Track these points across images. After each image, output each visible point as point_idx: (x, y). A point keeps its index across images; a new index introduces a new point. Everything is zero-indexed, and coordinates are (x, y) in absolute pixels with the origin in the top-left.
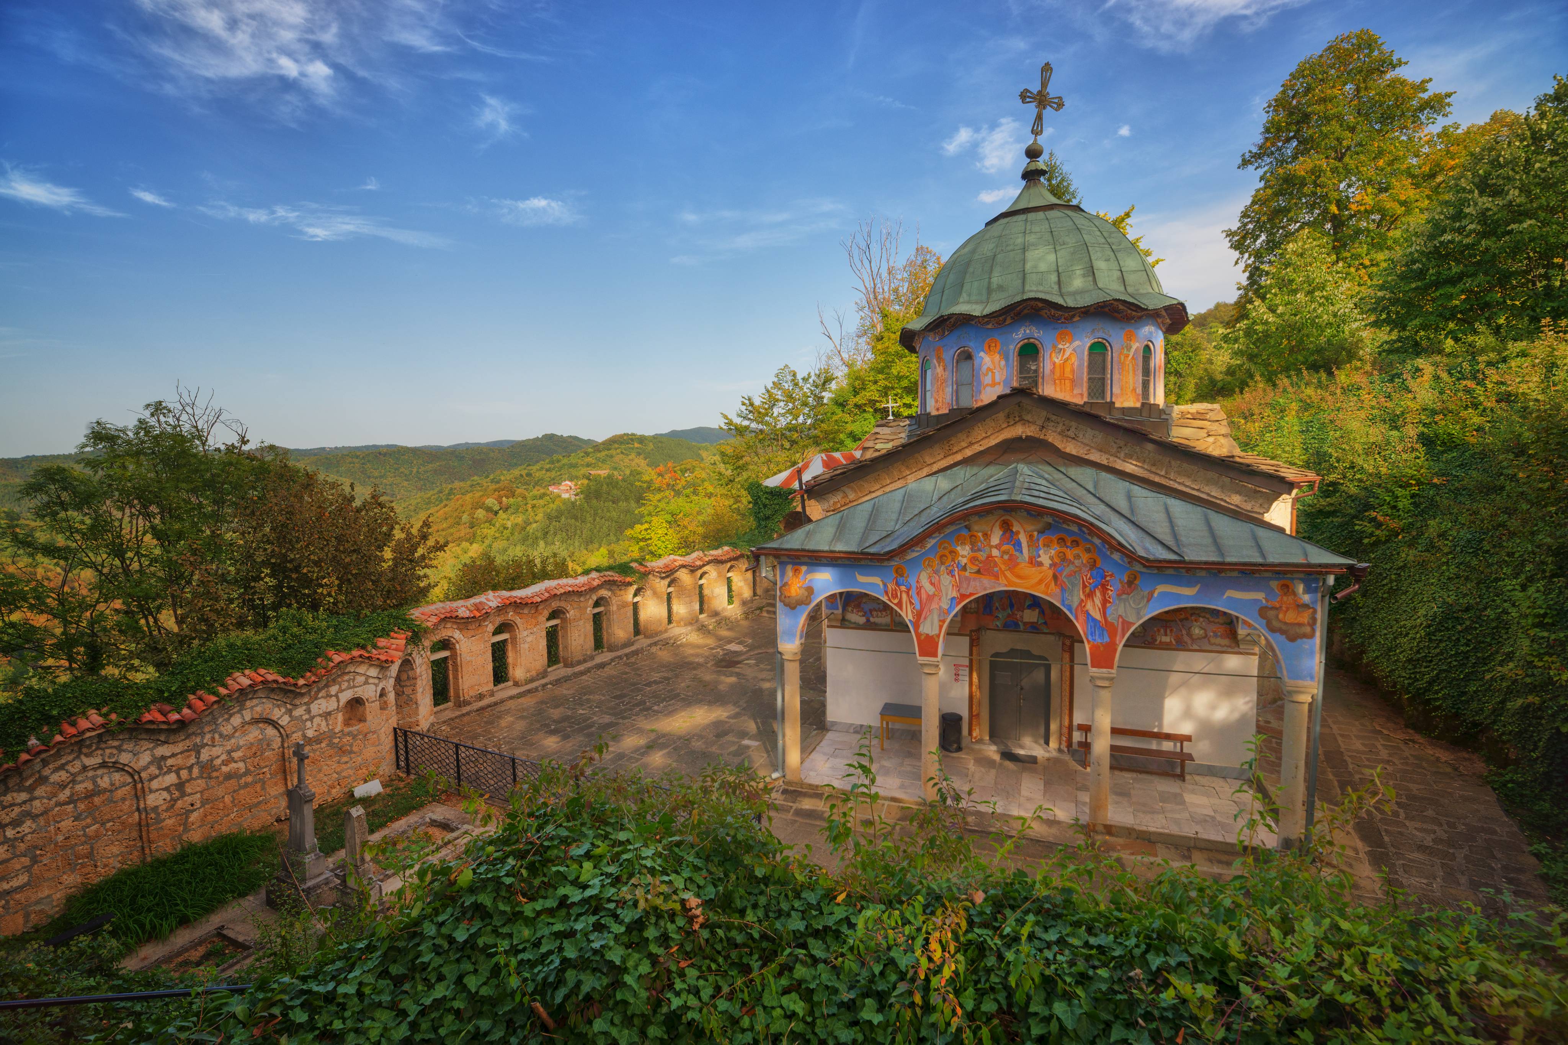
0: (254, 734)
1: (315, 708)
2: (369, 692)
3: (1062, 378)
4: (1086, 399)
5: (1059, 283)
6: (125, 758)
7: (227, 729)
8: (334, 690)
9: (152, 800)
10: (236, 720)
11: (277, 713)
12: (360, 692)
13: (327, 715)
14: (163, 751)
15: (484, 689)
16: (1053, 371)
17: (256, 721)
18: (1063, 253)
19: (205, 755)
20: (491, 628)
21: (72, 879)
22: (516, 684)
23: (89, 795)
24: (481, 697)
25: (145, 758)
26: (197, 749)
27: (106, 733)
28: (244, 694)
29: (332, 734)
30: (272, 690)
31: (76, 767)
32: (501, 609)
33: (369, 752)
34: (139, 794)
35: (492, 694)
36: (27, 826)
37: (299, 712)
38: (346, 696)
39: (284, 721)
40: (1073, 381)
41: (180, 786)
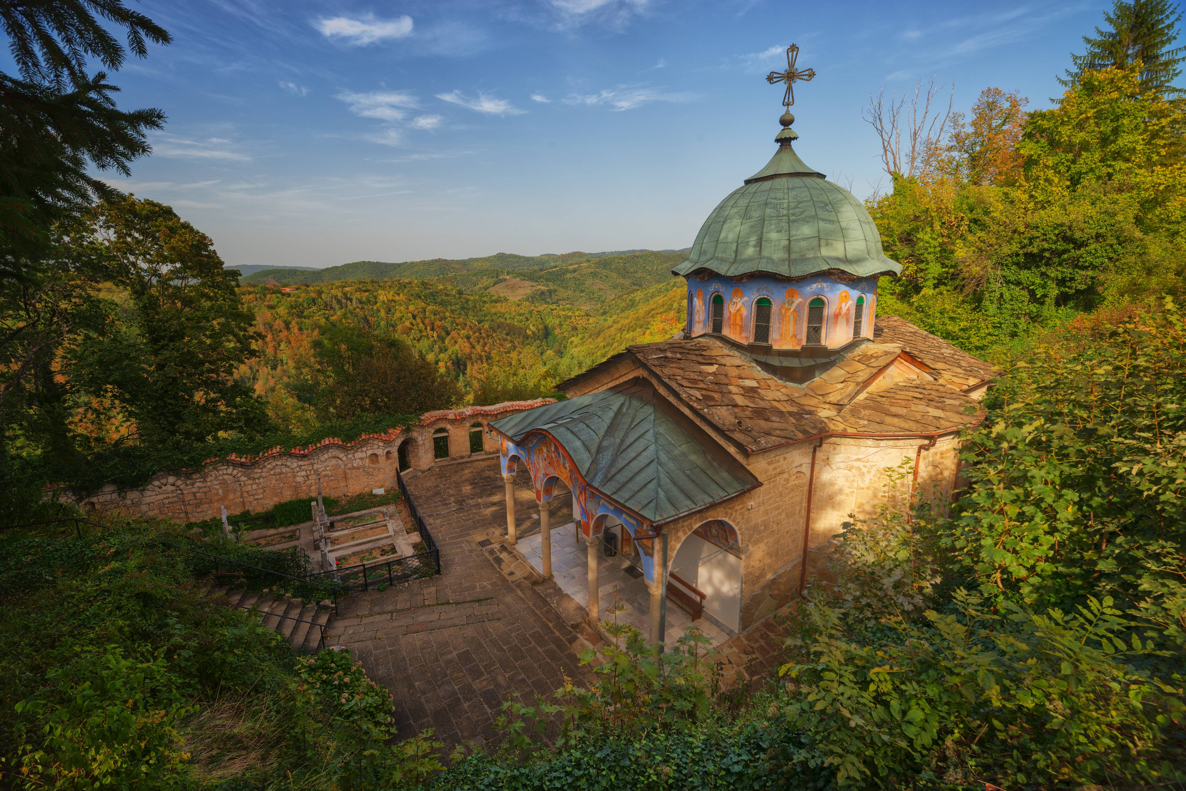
0: (334, 462)
1: (356, 455)
2: (381, 452)
3: (735, 324)
4: (751, 340)
5: (736, 251)
6: (289, 464)
7: (323, 459)
8: (364, 449)
9: (298, 479)
10: (326, 456)
11: (341, 456)
12: (376, 451)
13: (362, 459)
14: (300, 463)
15: (464, 454)
16: (729, 318)
17: (335, 457)
18: (746, 227)
19: (315, 467)
20: (468, 425)
21: (276, 500)
22: (486, 453)
23: (280, 474)
24: (462, 457)
25: (295, 465)
26: (312, 464)
27: (281, 455)
28: (327, 447)
29: (364, 467)
30: (338, 447)
31: (274, 464)
32: (474, 416)
33: (381, 476)
34: (294, 477)
35: (470, 456)
36: (262, 480)
37: (350, 456)
38: (370, 452)
39: (344, 459)
40: (741, 327)
41: (307, 476)
